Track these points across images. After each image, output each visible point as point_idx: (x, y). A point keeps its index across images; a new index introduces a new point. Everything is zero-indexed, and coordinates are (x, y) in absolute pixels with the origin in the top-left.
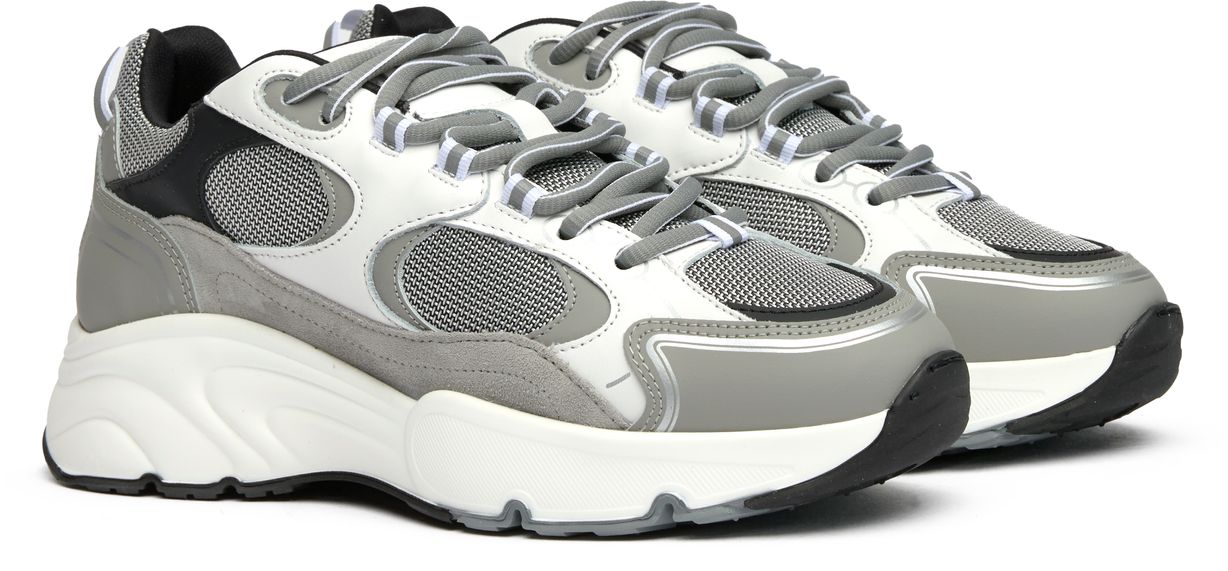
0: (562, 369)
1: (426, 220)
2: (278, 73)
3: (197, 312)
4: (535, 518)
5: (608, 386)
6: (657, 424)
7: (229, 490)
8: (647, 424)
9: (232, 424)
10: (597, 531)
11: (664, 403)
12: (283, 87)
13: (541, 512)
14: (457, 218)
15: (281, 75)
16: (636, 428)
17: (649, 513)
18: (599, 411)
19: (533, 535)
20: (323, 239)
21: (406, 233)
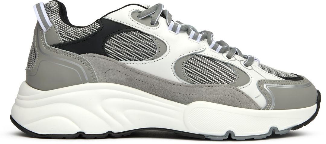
0: (243, 93)
1: (191, 53)
2: (135, 10)
3: (97, 82)
4: (236, 135)
5: (256, 98)
6: (270, 108)
7: (110, 135)
8: (267, 108)
9: (112, 115)
10: (255, 138)
11: (272, 102)
12: (137, 14)
13: (237, 134)
14: (200, 52)
15: (136, 11)
16: (264, 109)
17: (269, 132)
18: (254, 104)
19: (235, 140)
20: (155, 58)
21: (185, 56)
